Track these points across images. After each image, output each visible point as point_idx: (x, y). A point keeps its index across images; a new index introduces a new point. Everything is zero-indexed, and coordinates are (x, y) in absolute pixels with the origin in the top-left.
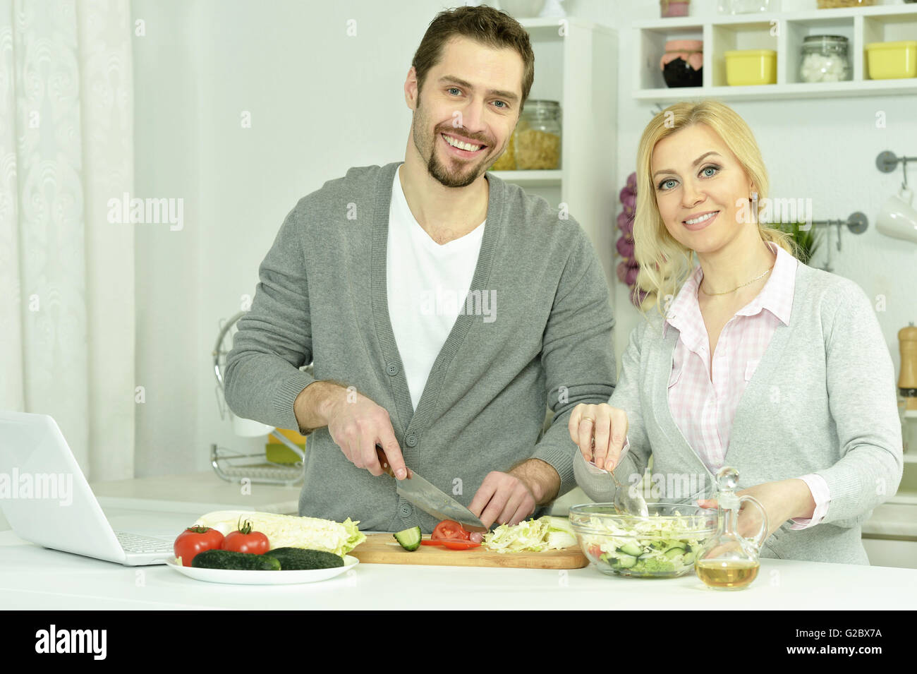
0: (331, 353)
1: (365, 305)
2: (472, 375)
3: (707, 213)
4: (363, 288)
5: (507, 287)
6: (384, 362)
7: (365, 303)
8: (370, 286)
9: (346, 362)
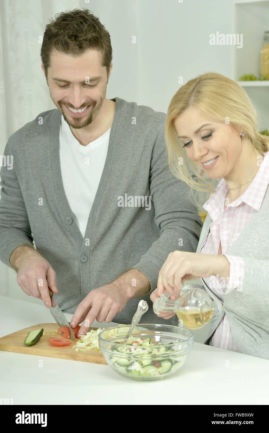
0: (34, 218)
1: (50, 187)
2: (109, 216)
3: (212, 160)
4: (48, 178)
5: (124, 162)
6: (63, 218)
7: (50, 186)
8: (51, 176)
9: (42, 221)
